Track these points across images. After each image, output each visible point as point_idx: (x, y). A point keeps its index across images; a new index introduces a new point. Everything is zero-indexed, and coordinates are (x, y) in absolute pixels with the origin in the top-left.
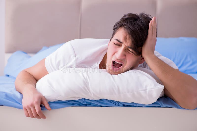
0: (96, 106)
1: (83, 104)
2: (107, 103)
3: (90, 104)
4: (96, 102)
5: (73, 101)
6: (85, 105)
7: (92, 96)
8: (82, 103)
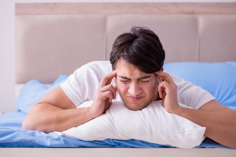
0: (126, 147)
1: (111, 145)
2: (139, 144)
3: (119, 145)
4: (126, 142)
5: (98, 142)
6: (113, 146)
7: (120, 135)
8: (109, 144)
